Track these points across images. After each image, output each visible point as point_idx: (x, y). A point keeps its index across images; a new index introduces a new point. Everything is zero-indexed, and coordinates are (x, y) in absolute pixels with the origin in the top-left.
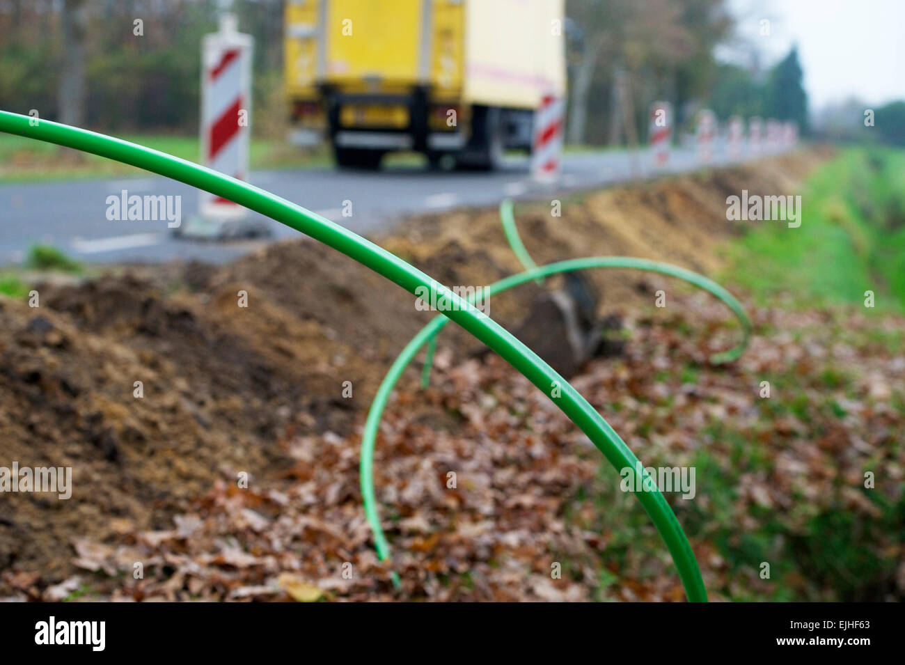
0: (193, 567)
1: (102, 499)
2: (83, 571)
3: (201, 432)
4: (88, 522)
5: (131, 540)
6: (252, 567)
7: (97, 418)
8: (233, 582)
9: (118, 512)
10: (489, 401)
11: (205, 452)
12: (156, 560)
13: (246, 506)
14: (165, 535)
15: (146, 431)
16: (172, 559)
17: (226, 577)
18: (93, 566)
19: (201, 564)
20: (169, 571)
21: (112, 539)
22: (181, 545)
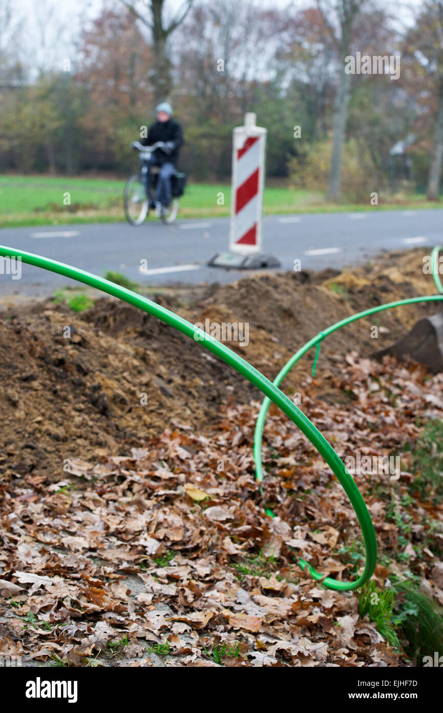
0: (136, 478)
1: (92, 436)
2: (72, 477)
3: (164, 398)
4: (81, 449)
5: (104, 461)
6: (171, 479)
7: (98, 388)
8: (158, 487)
9: (100, 445)
10: (375, 386)
11: (164, 411)
12: (116, 473)
13: (181, 445)
14: (124, 459)
15: (127, 398)
16: (124, 472)
17: (153, 483)
18: (79, 474)
19: (142, 476)
20: (122, 478)
21: (93, 460)
22: (132, 465)
